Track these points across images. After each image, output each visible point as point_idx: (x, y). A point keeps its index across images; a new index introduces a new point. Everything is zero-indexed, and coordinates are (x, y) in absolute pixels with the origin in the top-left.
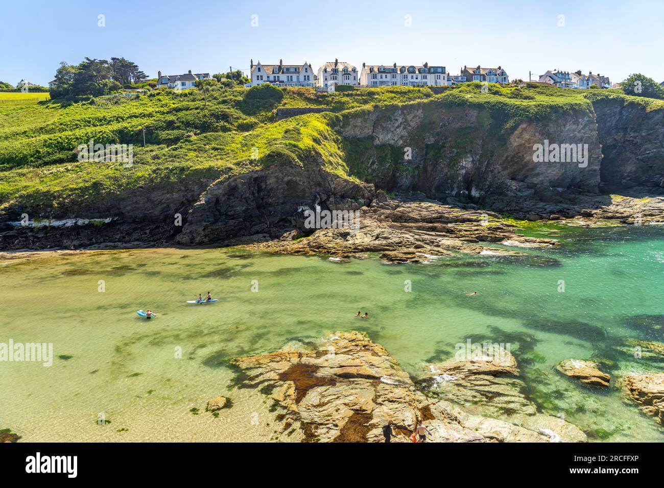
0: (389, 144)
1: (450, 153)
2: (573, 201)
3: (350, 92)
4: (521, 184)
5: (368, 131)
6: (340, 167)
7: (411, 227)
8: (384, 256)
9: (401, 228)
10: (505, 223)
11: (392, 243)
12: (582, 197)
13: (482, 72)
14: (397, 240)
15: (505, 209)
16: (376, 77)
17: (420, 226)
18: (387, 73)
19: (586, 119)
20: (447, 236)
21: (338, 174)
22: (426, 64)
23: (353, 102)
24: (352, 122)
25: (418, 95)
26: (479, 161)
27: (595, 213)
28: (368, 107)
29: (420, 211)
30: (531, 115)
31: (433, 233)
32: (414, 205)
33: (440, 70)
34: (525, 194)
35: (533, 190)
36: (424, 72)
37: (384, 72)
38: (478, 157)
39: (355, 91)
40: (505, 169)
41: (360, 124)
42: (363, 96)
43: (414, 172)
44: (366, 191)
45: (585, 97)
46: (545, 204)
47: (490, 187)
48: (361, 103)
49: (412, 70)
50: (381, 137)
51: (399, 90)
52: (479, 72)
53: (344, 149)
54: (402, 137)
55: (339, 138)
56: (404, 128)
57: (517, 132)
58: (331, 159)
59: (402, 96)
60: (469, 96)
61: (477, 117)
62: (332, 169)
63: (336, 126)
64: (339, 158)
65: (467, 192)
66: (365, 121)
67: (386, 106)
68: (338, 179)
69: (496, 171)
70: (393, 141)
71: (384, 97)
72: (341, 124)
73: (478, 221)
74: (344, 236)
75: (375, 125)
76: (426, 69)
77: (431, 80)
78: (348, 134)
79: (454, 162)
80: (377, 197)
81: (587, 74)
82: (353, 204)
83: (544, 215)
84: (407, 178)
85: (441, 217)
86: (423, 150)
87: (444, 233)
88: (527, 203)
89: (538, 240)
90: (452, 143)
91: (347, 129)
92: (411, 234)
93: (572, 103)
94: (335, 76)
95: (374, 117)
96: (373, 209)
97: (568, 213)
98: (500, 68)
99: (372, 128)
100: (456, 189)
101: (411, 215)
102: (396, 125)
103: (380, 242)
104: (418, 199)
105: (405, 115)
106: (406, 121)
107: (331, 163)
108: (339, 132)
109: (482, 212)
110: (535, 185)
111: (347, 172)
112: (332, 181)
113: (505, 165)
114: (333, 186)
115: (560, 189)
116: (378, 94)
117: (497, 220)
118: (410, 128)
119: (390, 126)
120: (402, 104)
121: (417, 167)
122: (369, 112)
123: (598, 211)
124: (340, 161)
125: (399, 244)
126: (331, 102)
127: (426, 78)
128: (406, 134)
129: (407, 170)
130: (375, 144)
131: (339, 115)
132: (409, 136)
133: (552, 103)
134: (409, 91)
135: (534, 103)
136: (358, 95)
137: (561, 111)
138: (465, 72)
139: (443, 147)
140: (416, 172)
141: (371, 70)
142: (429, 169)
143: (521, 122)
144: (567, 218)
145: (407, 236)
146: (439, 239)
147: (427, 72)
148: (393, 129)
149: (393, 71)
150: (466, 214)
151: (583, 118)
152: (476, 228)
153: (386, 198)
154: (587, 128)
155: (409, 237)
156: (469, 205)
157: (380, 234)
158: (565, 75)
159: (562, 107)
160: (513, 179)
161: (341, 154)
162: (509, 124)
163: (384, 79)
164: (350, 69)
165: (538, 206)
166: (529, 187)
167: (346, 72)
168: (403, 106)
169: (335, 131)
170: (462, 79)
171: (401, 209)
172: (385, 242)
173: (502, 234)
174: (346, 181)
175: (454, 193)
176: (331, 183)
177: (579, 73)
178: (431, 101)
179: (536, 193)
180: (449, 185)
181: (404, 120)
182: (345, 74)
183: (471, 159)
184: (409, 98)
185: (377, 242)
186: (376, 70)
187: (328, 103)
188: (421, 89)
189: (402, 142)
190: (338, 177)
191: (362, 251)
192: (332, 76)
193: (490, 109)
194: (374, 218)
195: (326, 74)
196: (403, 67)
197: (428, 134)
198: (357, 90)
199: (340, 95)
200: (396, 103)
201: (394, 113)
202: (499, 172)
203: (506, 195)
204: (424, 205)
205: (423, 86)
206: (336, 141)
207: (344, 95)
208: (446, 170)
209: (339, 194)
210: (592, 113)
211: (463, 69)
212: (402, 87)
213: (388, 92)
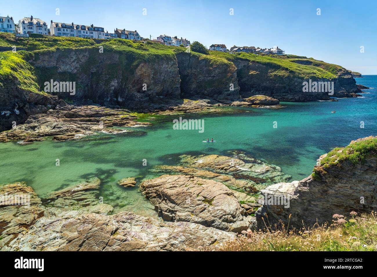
0: (68, 72)
1: (105, 78)
2: (167, 103)
3: (41, 39)
4: (142, 94)
5: (53, 64)
6: (33, 86)
7: (77, 120)
8: (55, 138)
9: (70, 121)
10: (131, 115)
11: (62, 130)
12: (171, 100)
13: (126, 33)
14: (66, 128)
15: (135, 108)
16: (60, 30)
17: (82, 120)
18: (68, 28)
19: (172, 62)
20: (97, 124)
21: (32, 90)
22: (92, 25)
23: (43, 45)
24: (41, 57)
25: (86, 43)
26: (121, 82)
27: (175, 108)
28: (53, 49)
29: (86, 111)
30: (145, 59)
31: (89, 123)
32: (83, 107)
33: (100, 29)
34: (144, 99)
35: (148, 98)
36: (91, 30)
37: (65, 27)
38: (120, 80)
39: (44, 38)
40: (134, 86)
41: (47, 59)
42: (50, 41)
43: (85, 88)
44: (52, 100)
45: (174, 51)
46: (154, 104)
47: (127, 96)
48: (48, 46)
49: (83, 28)
50: (62, 67)
51: (74, 40)
52: (125, 33)
53: (36, 74)
54: (76, 68)
55: (32, 67)
56: (77, 63)
57: (139, 68)
58: (26, 81)
59: (76, 43)
60: (115, 46)
61: (119, 58)
62: (26, 87)
63: (30, 60)
64: (32, 80)
65: (115, 99)
66: (51, 57)
67: (65, 49)
68: (31, 93)
69: (129, 88)
70: (70, 70)
71: (65, 43)
72: (34, 59)
73: (118, 115)
74: (33, 128)
75: (58, 60)
76: (92, 28)
77: (95, 35)
78: (39, 65)
79: (108, 82)
80: (59, 104)
81: (180, 39)
82: (43, 108)
83: (152, 110)
84: (80, 92)
85: (97, 114)
86: (90, 75)
87: (95, 123)
88: (145, 104)
89: (142, 123)
90: (106, 72)
91: (38, 62)
92: (76, 124)
93: (166, 54)
94: (31, 27)
95: (57, 55)
96: (56, 110)
97: (163, 109)
98: (136, 31)
99: (56, 62)
100: (109, 97)
101: (80, 113)
102: (72, 60)
103: (55, 130)
104: (87, 104)
105: (77, 55)
106: (78, 58)
107: (25, 83)
108: (32, 64)
109: (121, 110)
110: (150, 95)
111: (38, 89)
112: (27, 94)
113: (134, 85)
114: (27, 98)
115: (161, 97)
116: (60, 41)
117: (128, 114)
118: (81, 63)
119: (68, 61)
120: (75, 48)
121: (87, 85)
122: (53, 52)
123: (176, 107)
124: (33, 82)
125: (67, 131)
126: (27, 44)
127: (92, 33)
128: (79, 66)
129: (80, 87)
130: (58, 71)
131: (32, 53)
132: (81, 67)
133: (156, 53)
134: (81, 41)
135: (148, 53)
136: (47, 41)
137: (160, 58)
138: (116, 31)
139: (101, 74)
140: (86, 88)
141: (57, 25)
142: (94, 86)
143: (141, 62)
144: (162, 111)
145: (73, 126)
146: (91, 126)
147: (93, 30)
148: (70, 63)
149: (71, 27)
150: (112, 111)
151: (171, 62)
152: (116, 118)
153: (65, 104)
154: (173, 67)
155: (74, 126)
156: (116, 106)
157: (55, 126)
158: (169, 38)
159: (161, 56)
160: (138, 92)
161: (34, 77)
162: (135, 63)
163: (66, 32)
164: (42, 24)
165: (150, 106)
166: (146, 96)
167: (38, 25)
168: (75, 49)
169: (30, 63)
170: (115, 35)
171: (74, 110)
172: (58, 130)
173: (125, 121)
174: (37, 94)
175: (109, 100)
176: (26, 96)
177: (176, 38)
178: (94, 48)
179: (150, 98)
180: (106, 95)
181: (77, 58)
182: (38, 26)
183: (117, 81)
184: (81, 45)
185: (53, 130)
186: (60, 25)
187: (24, 45)
188: (88, 40)
189: (76, 71)
190: (31, 92)
191: (43, 136)
192: (29, 26)
193: (125, 54)
194: (55, 117)
195: (24, 25)
196: (78, 25)
197: (92, 67)
198: (46, 37)
199: (33, 40)
200: (71, 47)
201: (70, 53)
202: (131, 89)
203: (135, 101)
204: (89, 107)
205: (89, 38)
206: (30, 69)
207: (36, 40)
208: (103, 87)
209: (34, 102)
210: (176, 60)
211: (116, 30)
212: (76, 38)
213: (67, 40)
